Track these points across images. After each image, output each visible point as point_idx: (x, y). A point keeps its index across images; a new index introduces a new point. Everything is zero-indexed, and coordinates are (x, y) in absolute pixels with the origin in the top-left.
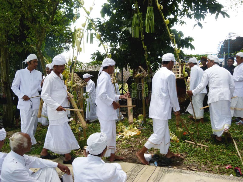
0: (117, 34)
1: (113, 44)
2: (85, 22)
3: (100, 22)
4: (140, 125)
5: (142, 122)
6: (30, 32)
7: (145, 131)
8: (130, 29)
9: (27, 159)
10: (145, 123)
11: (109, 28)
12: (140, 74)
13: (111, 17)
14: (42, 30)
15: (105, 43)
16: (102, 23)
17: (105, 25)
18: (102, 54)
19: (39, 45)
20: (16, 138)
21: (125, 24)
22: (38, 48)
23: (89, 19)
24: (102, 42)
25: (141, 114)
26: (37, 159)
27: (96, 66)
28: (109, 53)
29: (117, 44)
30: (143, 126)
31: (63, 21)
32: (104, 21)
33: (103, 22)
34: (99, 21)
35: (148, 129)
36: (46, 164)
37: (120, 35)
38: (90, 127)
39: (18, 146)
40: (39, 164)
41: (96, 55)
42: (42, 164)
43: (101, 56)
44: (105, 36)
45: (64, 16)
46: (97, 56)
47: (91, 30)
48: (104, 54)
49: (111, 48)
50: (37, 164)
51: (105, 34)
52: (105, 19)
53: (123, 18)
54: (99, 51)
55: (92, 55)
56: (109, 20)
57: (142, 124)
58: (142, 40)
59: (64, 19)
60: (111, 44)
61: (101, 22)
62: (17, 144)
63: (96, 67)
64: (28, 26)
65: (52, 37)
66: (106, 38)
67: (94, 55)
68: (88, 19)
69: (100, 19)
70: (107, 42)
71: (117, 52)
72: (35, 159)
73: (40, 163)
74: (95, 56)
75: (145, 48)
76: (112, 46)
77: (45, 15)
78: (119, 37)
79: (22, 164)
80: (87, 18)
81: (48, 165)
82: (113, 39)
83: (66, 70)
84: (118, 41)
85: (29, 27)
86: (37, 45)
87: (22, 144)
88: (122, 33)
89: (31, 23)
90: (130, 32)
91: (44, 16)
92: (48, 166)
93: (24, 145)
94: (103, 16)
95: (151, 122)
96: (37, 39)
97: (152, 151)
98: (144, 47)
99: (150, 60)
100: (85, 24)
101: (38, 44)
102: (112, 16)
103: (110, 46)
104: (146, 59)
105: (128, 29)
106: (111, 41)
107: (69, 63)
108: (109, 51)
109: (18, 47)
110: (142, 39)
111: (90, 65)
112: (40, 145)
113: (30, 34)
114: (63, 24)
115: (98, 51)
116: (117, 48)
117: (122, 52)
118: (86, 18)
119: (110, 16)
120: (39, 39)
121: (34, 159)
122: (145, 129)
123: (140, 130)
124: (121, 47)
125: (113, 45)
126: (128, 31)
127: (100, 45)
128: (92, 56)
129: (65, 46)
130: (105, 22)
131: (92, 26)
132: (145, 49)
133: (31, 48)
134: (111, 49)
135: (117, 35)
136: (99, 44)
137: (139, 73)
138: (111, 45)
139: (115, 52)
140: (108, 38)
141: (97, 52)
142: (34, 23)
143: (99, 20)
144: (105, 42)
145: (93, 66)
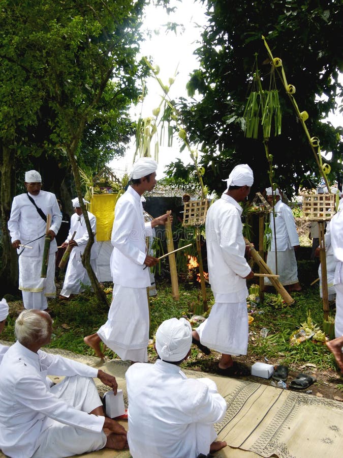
0: (216, 128)
1: (207, 147)
2: (158, 107)
3: (185, 106)
4: (253, 305)
5: (256, 299)
6: (58, 122)
7: (262, 316)
8: (243, 121)
9: (44, 358)
10: (262, 303)
11: (201, 117)
12: (257, 207)
13: (206, 95)
14: (79, 119)
15: (193, 145)
16: (188, 108)
17: (195, 111)
18: (185, 165)
19: (72, 146)
20: (29, 320)
21: (233, 111)
22: (70, 152)
23: (166, 101)
24: (187, 142)
25: (255, 284)
26: (61, 360)
27: (173, 187)
28: (200, 163)
29: (215, 147)
30: (259, 308)
31: (116, 101)
32: (192, 103)
33: (191, 105)
34: (183, 104)
35: (268, 315)
36: (78, 370)
37: (221, 130)
38: (158, 303)
39: (32, 334)
40: (64, 369)
41: (175, 167)
42: (69, 369)
43: (184, 170)
44: (194, 133)
45: (118, 91)
46: (175, 169)
47: (169, 121)
48: (189, 165)
49: (203, 154)
50: (62, 369)
51: (193, 129)
52: (195, 100)
53: (229, 98)
54: (180, 160)
55: (168, 166)
56: (202, 101)
57: (257, 303)
58: (264, 142)
59: (119, 96)
60: (204, 147)
61: (188, 105)
62: (29, 331)
63: (173, 189)
64: (55, 110)
65: (93, 130)
66: (196, 136)
67: (171, 167)
68: (164, 101)
69: (185, 100)
70: (197, 144)
71: (214, 164)
72: (57, 360)
73: (67, 368)
74: (172, 169)
75: (269, 157)
76: (206, 151)
77: (85, 91)
78: (220, 134)
79: (34, 368)
80: (164, 98)
81: (80, 372)
82: (208, 138)
83: (117, 193)
84: (217, 143)
85: (56, 112)
86: (69, 146)
87: (38, 331)
88: (225, 126)
89: (59, 105)
90: (243, 127)
91: (82, 92)
92: (79, 374)
93: (43, 333)
94: (191, 93)
95: (274, 300)
96: (70, 135)
97: (274, 359)
98: (267, 156)
99: (278, 181)
100: (158, 110)
101: (71, 144)
102: (207, 93)
103: (201, 151)
104: (270, 179)
105: (238, 120)
106: (203, 142)
107: (124, 180)
108: (199, 160)
109: (35, 148)
110: (266, 141)
111: (162, 185)
112: (66, 332)
113: (58, 127)
114: (115, 107)
115: (178, 159)
116: (215, 155)
117: (223, 163)
118: (162, 99)
119: (204, 94)
120: (72, 136)
121: (55, 359)
122: (262, 314)
123: (252, 315)
124: (223, 153)
125: (208, 149)
126: (239, 124)
127: (182, 149)
128: (167, 169)
129: (116, 148)
130: (195, 104)
131: (172, 113)
132: (269, 161)
133: (58, 150)
134: (203, 157)
135: (217, 131)
136: (181, 146)
137: (255, 205)
138: (203, 150)
139: (210, 163)
140: (199, 136)
141: (178, 161)
142: (65, 106)
143: (184, 102)
144: (192, 142)
145: (168, 187)
